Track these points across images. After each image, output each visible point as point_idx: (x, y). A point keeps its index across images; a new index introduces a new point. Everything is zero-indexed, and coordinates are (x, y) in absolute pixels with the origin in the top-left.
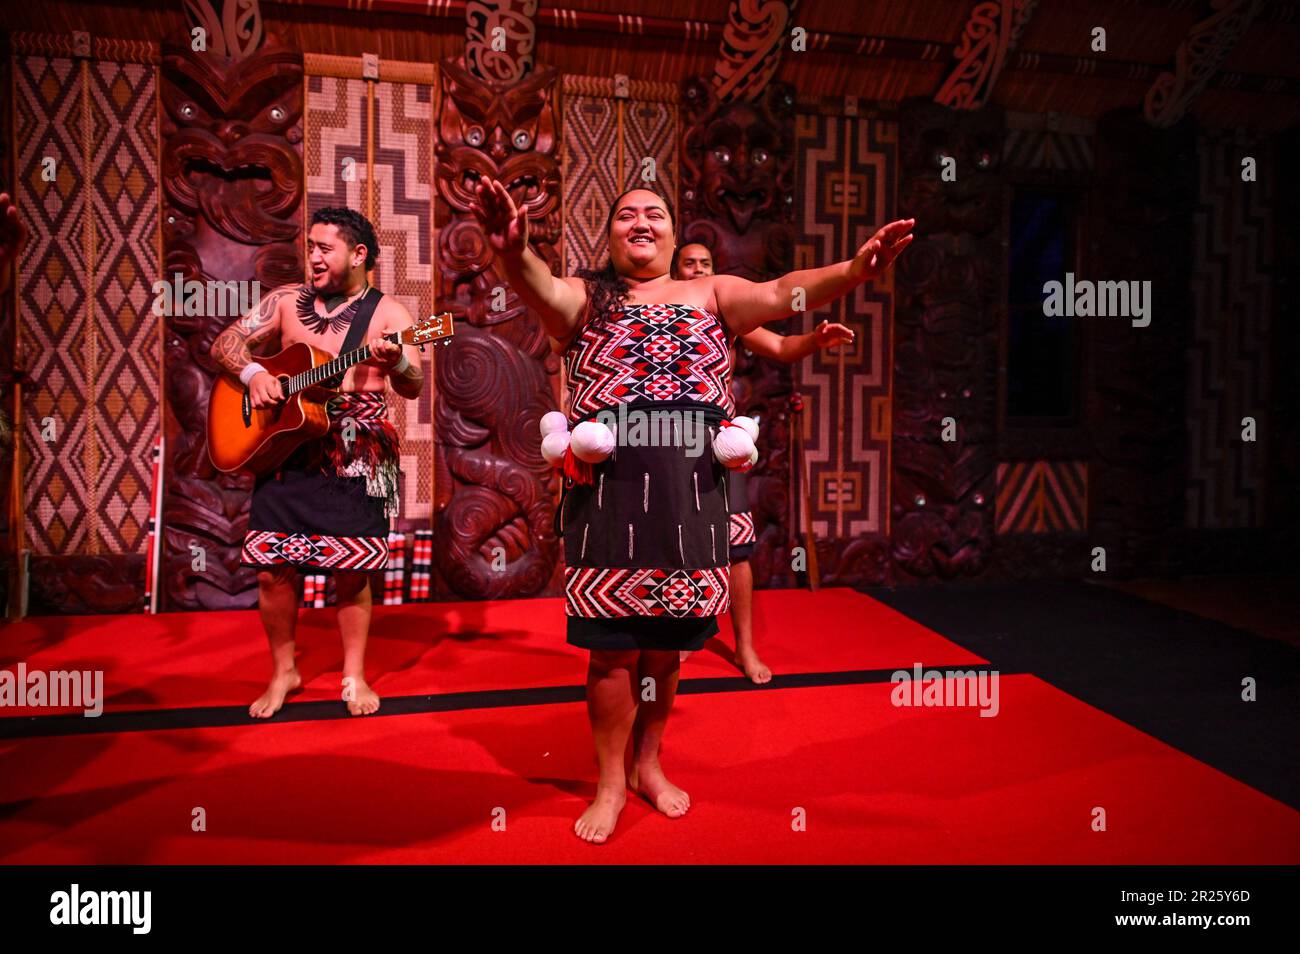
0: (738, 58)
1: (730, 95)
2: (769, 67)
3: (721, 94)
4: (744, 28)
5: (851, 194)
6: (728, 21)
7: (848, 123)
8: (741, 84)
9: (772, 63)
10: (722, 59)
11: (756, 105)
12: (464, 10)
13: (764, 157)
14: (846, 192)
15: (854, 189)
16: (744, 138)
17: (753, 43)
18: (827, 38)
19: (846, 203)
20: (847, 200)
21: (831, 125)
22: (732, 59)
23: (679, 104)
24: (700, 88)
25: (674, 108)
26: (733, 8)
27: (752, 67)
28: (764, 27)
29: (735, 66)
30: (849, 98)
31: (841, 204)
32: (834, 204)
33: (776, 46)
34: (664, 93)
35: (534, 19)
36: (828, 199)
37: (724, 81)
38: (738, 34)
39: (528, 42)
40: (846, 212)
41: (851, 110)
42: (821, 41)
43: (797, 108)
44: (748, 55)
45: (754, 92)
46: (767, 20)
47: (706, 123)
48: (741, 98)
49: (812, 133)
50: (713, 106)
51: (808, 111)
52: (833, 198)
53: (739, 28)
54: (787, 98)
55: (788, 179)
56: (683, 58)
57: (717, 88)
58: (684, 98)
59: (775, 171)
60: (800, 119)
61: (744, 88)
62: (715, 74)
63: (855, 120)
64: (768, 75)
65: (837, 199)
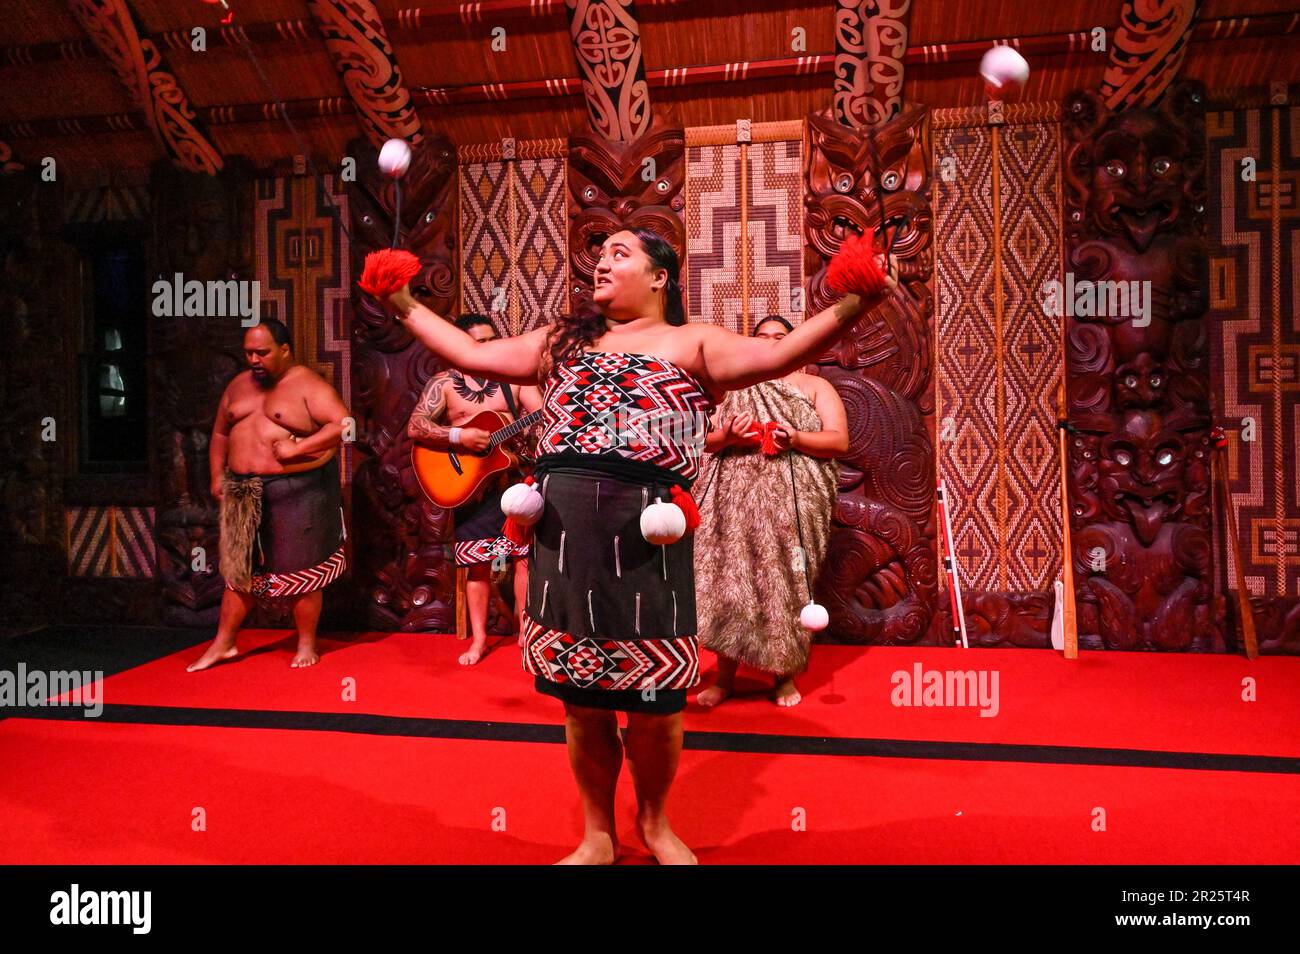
0: (1133, 63)
1: (1122, 104)
2: (1171, 66)
3: (1111, 104)
4: (1140, 29)
5: (1282, 194)
6: (1120, 24)
7: (1276, 114)
8: (1136, 90)
9: (1176, 59)
10: (1113, 66)
11: (1156, 110)
12: (833, 64)
13: (1168, 165)
14: (1276, 192)
15: (1287, 187)
16: (1142, 147)
17: (1153, 42)
18: (1246, 22)
19: (1276, 206)
20: (1277, 201)
21: (1253, 117)
22: (1125, 65)
23: (1062, 122)
24: (1085, 101)
25: (1056, 126)
26: (1127, 9)
27: (1151, 69)
28: (1166, 24)
29: (1127, 71)
30: (1274, 85)
31: (1270, 208)
32: (1259, 207)
33: (1181, 41)
34: (1044, 112)
35: (903, 60)
36: (1252, 203)
37: (1115, 89)
38: (1132, 36)
39: (896, 83)
40: (1276, 216)
41: (1281, 98)
42: (1237, 27)
43: (1207, 105)
44: (1144, 57)
45: (1151, 95)
46: (1168, 16)
47: (1095, 138)
48: (1136, 105)
49: (1228, 130)
50: (1102, 118)
51: (1221, 107)
52: (1258, 202)
53: (1135, 30)
54: (1193, 97)
55: (1197, 185)
56: (1065, 72)
57: (1107, 98)
58: (1067, 116)
59: (1182, 178)
60: (1212, 118)
61: (1140, 94)
62: (1105, 83)
63: (1284, 109)
64: (1169, 74)
65: (1264, 202)
